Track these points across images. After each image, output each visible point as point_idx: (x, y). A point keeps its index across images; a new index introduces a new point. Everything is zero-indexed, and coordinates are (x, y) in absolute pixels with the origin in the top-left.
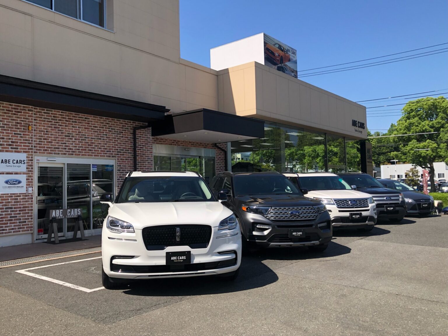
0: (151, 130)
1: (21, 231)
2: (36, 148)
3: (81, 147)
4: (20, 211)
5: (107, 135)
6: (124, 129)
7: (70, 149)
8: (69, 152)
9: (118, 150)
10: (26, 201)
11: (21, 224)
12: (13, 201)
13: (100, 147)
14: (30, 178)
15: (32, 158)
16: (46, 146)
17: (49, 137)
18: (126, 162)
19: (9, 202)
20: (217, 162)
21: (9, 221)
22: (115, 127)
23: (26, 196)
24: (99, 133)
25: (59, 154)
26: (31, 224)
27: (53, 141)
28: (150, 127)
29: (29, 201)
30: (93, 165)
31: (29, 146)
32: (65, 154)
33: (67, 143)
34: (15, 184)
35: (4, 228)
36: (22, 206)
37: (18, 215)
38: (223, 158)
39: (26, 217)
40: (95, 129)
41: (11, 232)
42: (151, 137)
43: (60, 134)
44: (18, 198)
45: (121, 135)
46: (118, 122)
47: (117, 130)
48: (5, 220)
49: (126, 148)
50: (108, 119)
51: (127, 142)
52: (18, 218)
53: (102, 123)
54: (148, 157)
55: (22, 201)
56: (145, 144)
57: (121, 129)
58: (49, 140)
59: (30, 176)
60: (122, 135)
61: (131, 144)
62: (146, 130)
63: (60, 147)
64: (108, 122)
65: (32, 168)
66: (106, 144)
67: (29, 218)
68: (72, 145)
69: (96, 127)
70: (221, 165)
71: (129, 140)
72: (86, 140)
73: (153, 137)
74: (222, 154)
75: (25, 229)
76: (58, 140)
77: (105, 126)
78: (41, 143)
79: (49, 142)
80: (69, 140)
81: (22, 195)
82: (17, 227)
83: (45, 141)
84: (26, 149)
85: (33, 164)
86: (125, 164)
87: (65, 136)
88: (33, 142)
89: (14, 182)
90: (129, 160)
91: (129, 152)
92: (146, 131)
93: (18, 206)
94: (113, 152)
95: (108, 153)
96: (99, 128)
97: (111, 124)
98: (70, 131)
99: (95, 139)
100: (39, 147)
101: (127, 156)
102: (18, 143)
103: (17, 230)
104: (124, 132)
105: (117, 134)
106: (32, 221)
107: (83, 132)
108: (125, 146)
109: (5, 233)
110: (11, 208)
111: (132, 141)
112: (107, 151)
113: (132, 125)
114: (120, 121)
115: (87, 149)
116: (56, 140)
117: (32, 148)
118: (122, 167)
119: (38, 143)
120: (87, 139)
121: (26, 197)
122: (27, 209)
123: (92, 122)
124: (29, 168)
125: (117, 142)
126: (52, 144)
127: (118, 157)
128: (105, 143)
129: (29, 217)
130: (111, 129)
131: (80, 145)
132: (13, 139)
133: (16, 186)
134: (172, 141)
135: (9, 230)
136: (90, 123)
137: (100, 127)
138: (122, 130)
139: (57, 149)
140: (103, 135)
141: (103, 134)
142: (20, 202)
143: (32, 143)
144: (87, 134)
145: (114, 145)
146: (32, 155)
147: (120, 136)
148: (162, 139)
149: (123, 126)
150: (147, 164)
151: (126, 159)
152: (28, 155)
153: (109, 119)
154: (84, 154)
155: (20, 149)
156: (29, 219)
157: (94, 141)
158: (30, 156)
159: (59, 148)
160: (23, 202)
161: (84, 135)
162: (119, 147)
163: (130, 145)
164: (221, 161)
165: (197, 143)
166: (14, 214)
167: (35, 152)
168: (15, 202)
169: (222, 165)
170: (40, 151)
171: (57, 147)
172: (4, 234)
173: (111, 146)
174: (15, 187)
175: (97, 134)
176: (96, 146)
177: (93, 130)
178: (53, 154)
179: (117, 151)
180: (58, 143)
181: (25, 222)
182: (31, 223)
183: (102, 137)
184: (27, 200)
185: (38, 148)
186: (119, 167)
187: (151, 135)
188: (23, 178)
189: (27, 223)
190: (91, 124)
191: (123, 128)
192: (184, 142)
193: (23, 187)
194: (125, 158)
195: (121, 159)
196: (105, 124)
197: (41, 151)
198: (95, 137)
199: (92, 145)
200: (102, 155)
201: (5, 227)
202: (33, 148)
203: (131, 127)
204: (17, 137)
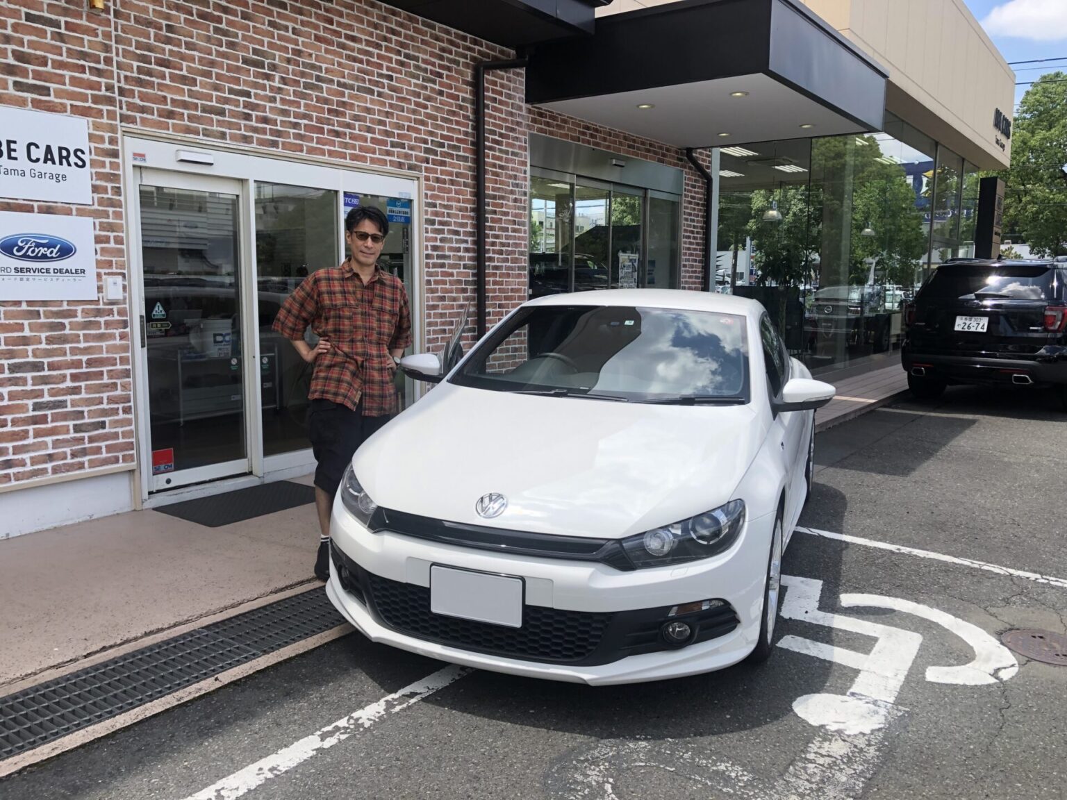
0: (524, 80)
1: (86, 465)
2: (130, 100)
3: (305, 116)
4: (75, 377)
5: (390, 78)
6: (445, 63)
7: (265, 120)
8: (264, 131)
9: (425, 142)
10: (101, 337)
11: (86, 435)
12: (43, 335)
13: (368, 124)
14: (112, 235)
15: (113, 141)
16: (169, 96)
17: (183, 57)
18: (449, 191)
19: (25, 341)
20: (687, 211)
21: (29, 425)
22: (418, 49)
23: (99, 313)
24: (365, 66)
25: (223, 136)
26: (125, 435)
27: (199, 78)
28: (520, 66)
29: (112, 336)
30: (346, 194)
31: (97, 86)
32: (246, 139)
33: (253, 91)
34: (44, 257)
35: (11, 457)
36: (84, 358)
37: (68, 398)
38: (700, 199)
39: (105, 406)
40: (352, 50)
41: (44, 471)
42: (523, 105)
43: (224, 49)
44: (66, 321)
45: (437, 87)
46: (426, 32)
47: (425, 61)
48: (14, 422)
49: (451, 139)
50: (394, 13)
51: (454, 113)
52: (69, 409)
53: (376, 26)
54: (515, 177)
55: (84, 335)
56: (507, 128)
57: (437, 62)
58: (181, 70)
59: (111, 227)
60: (441, 84)
61: (467, 126)
62: (511, 75)
63: (227, 107)
64: (393, 26)
65: (119, 188)
66: (388, 114)
67: (118, 409)
68: (273, 105)
69: (353, 39)
70: (695, 224)
71: (461, 107)
72: (320, 89)
73: (529, 106)
74: (699, 187)
75: (104, 455)
76: (219, 77)
77: (385, 39)
78: (148, 78)
79: (184, 80)
80: (261, 81)
81: (79, 308)
82: (68, 450)
83: (167, 71)
84: (84, 98)
85: (121, 172)
86: (449, 199)
87: (245, 61)
88: (115, 69)
89: (43, 250)
90: (458, 184)
91: (461, 153)
92: (510, 81)
93: (69, 358)
94: (411, 148)
95: (395, 150)
96: (367, 45)
97: (406, 37)
98: (261, 43)
99: (351, 87)
100: (143, 97)
101: (455, 170)
102: (46, 65)
103: (69, 461)
104: (445, 73)
105: (423, 80)
106: (128, 422)
107: (310, 55)
108: (449, 129)
109: (18, 477)
110: (37, 367)
111: (469, 114)
112: (393, 145)
113: (469, 49)
114: (433, 28)
115: (326, 127)
116: (207, 74)
117: (108, 94)
118: (438, 209)
119: (135, 75)
120: (324, 85)
121: (98, 319)
122: (105, 369)
123: (341, 15)
124: (105, 190)
125: (423, 111)
126: (193, 88)
127: (427, 169)
128: (387, 109)
129: (115, 406)
130: (407, 56)
131: (302, 110)
132: (21, 43)
133: (52, 265)
134: (579, 126)
135: (34, 461)
136: (336, 18)
137: (368, 43)
138: (441, 67)
139: (216, 114)
140: (380, 75)
141: (381, 71)
142: (76, 339)
143: (112, 72)
144: (324, 66)
145: (416, 121)
146: (113, 129)
147: (435, 89)
148: (553, 118)
149: (443, 50)
150: (511, 203)
151: (452, 182)
152: (97, 126)
153: (399, 15)
154: (314, 145)
155: (59, 94)
156: (115, 411)
157: (351, 97)
158: (107, 135)
159: (221, 112)
160: (85, 341)
161: (313, 67)
162: (431, 133)
163: (462, 129)
164: (694, 209)
165: (643, 143)
166: (53, 393)
167: (124, 118)
168: (49, 340)
169: (698, 222)
170: (145, 115)
171: (214, 103)
172: (14, 483)
173: (406, 124)
174: (48, 270)
175: (360, 70)
176: (356, 118)
177: (345, 52)
178: (201, 137)
179: (423, 145)
180: (216, 88)
181: (102, 425)
182: (128, 428)
183: (377, 84)
184: (102, 331)
185: (137, 101)
186: (430, 209)
187: (524, 96)
188: (79, 232)
189: (107, 430)
190: (339, 24)
191: (442, 58)
192: (610, 136)
193: (83, 271)
194: (447, 178)
195: (438, 180)
196: (384, 33)
197: (149, 117)
198: (351, 82)
199: (343, 114)
200: (377, 156)
201: (17, 450)
202: (116, 95)
203: (465, 57)
204: (43, 34)
